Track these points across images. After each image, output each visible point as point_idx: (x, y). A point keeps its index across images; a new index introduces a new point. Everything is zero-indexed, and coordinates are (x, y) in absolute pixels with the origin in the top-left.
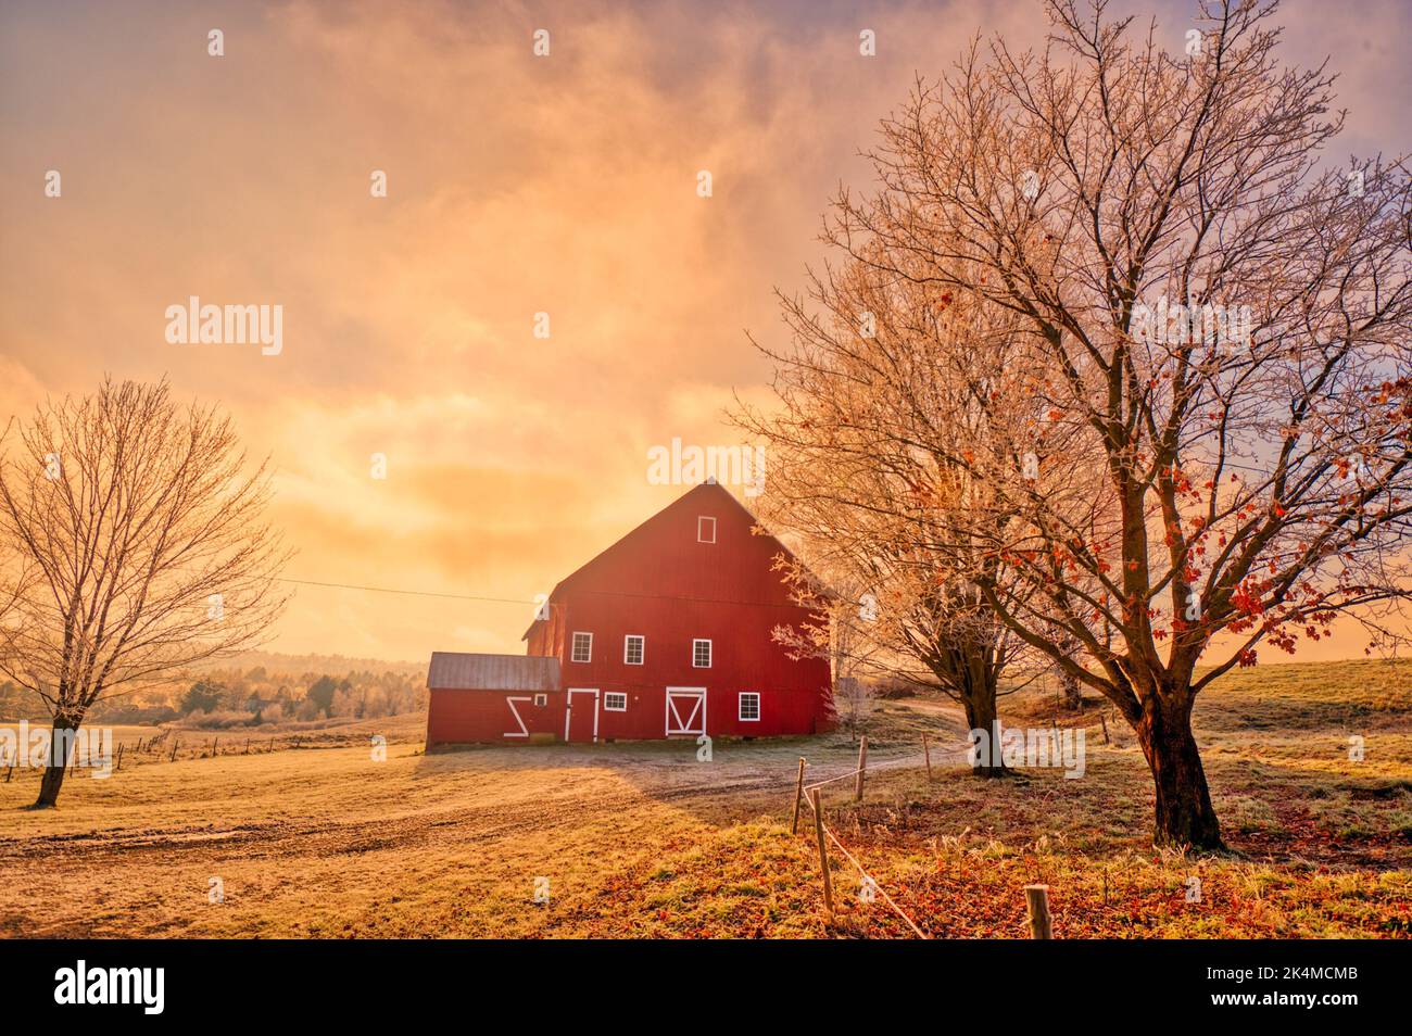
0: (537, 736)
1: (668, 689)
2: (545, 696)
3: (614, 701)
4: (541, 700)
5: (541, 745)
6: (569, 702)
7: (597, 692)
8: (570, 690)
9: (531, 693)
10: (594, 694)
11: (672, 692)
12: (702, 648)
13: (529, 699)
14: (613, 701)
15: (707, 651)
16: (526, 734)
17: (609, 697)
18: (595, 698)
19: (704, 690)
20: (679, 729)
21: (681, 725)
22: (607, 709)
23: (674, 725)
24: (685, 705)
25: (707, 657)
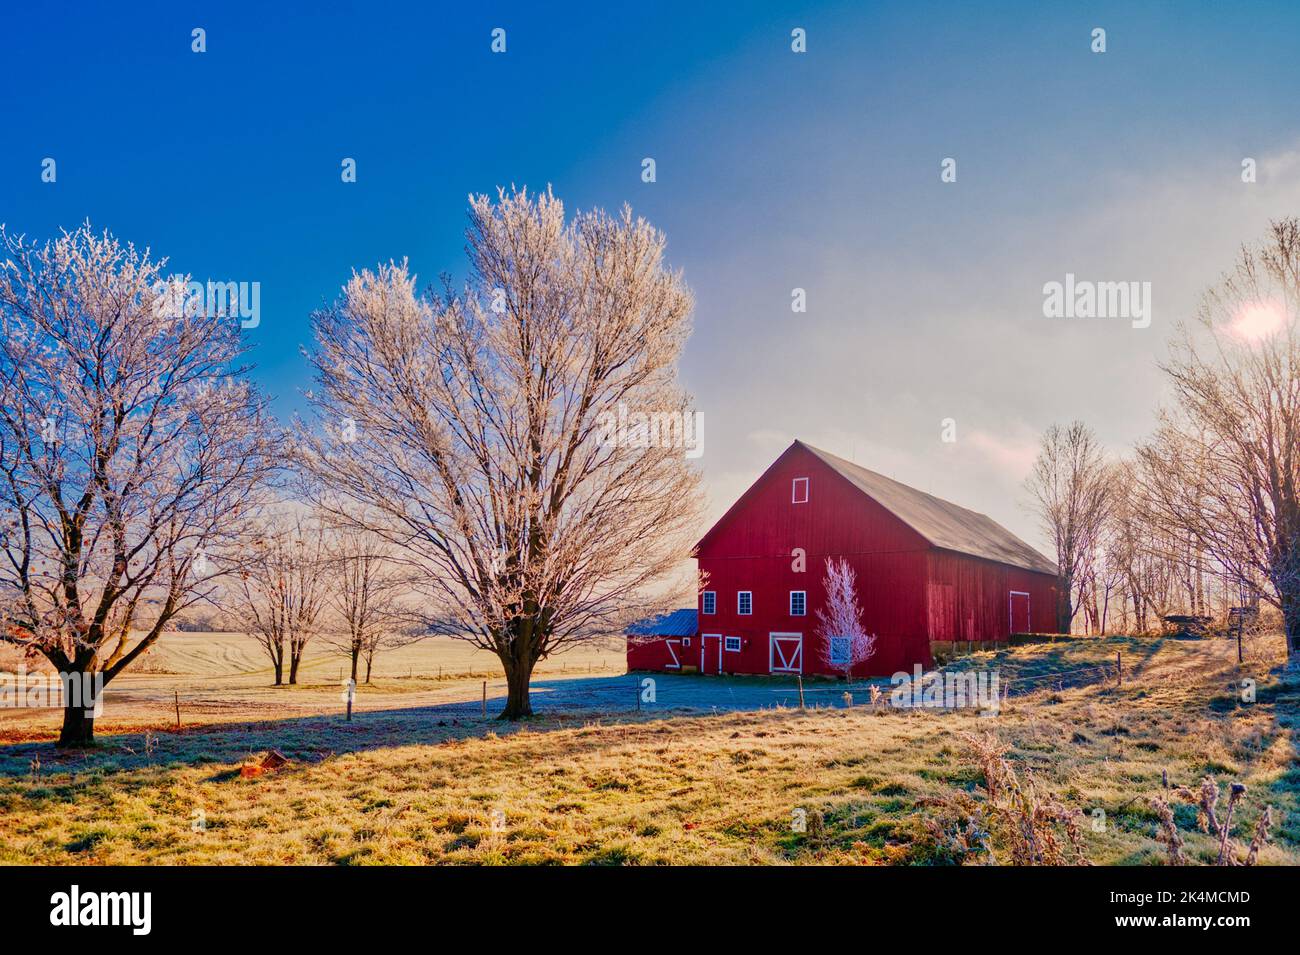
0: (686, 667)
1: (771, 634)
2: (689, 639)
3: (733, 644)
4: (686, 641)
5: (689, 674)
6: (703, 644)
7: (720, 636)
8: (704, 635)
9: (680, 638)
10: (718, 638)
11: (775, 637)
12: (798, 599)
13: (678, 641)
14: (730, 644)
15: (802, 601)
16: (678, 666)
17: (728, 640)
18: (719, 641)
19: (800, 634)
20: (783, 666)
21: (785, 663)
22: (727, 649)
23: (778, 663)
24: (788, 647)
25: (802, 606)
